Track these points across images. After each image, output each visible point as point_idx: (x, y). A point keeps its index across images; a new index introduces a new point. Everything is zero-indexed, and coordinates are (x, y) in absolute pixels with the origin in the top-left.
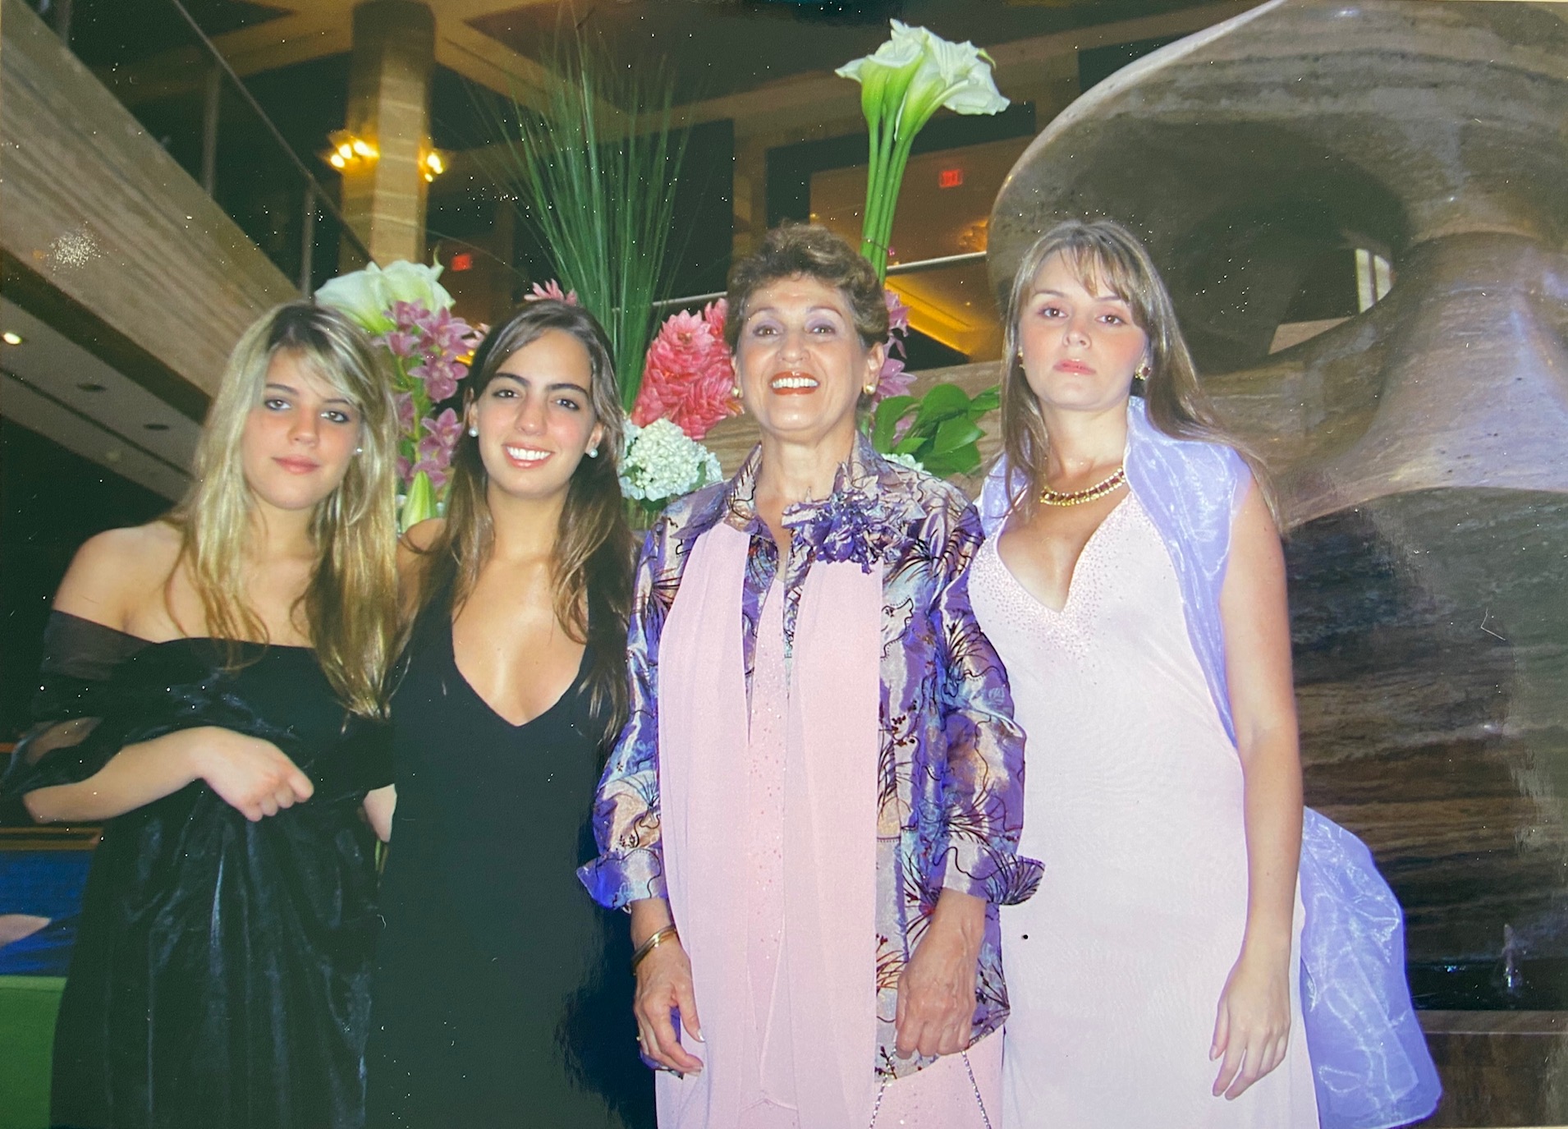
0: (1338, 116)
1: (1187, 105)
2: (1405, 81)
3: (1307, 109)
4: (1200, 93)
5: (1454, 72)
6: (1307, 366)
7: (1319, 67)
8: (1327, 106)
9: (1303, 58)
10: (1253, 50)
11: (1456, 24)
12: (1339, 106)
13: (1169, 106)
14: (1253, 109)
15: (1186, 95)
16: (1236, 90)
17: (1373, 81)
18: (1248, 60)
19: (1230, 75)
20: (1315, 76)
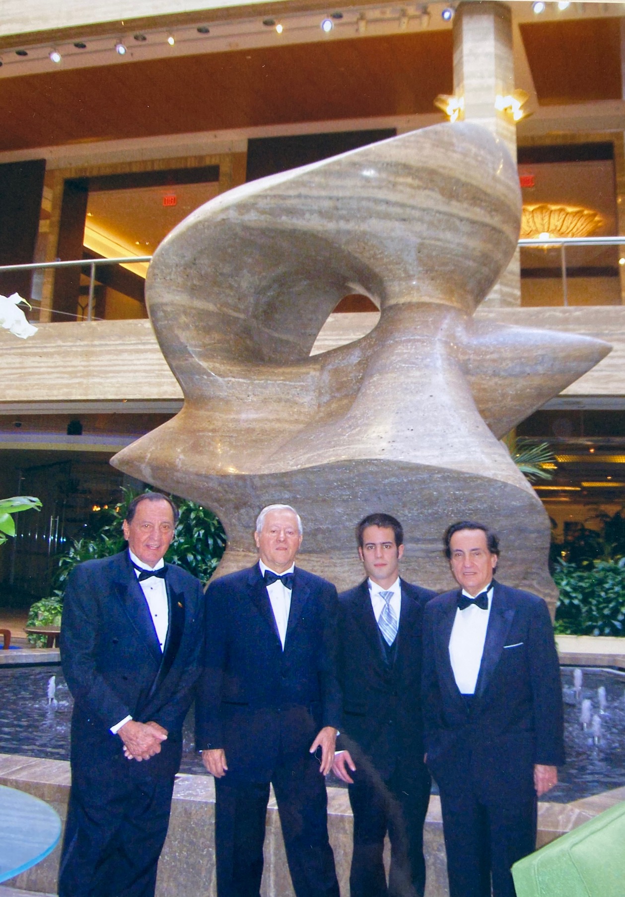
0: (348, 232)
1: (263, 217)
2: (387, 216)
3: (331, 226)
4: (271, 212)
5: (417, 214)
6: (322, 369)
7: (339, 205)
8: (343, 225)
9: (331, 198)
10: (303, 191)
11: (419, 187)
12: (350, 226)
13: (252, 217)
14: (300, 223)
15: (263, 212)
16: (291, 212)
17: (370, 214)
18: (299, 196)
19: (289, 203)
20: (336, 208)
